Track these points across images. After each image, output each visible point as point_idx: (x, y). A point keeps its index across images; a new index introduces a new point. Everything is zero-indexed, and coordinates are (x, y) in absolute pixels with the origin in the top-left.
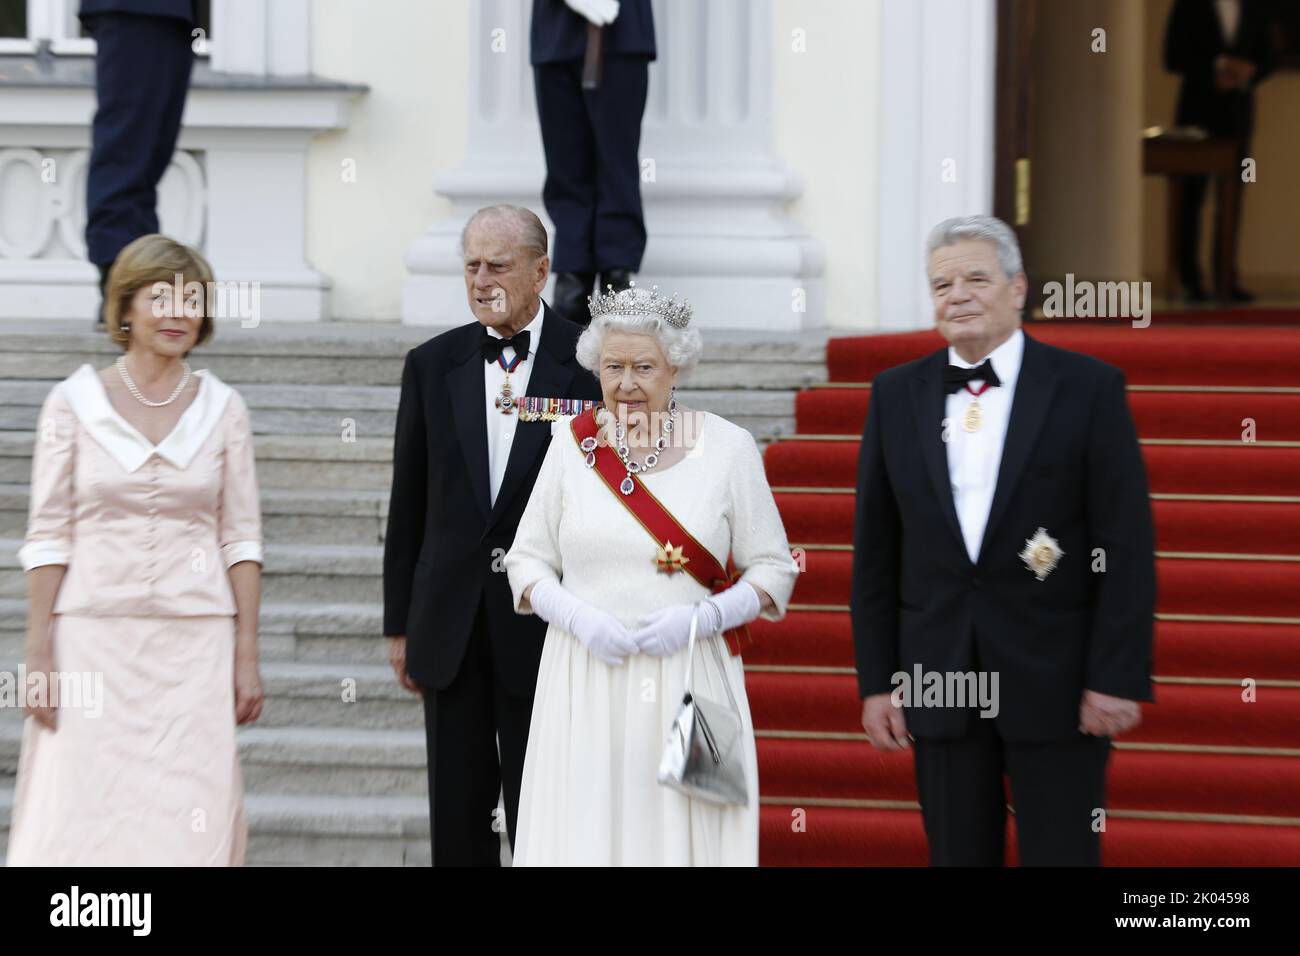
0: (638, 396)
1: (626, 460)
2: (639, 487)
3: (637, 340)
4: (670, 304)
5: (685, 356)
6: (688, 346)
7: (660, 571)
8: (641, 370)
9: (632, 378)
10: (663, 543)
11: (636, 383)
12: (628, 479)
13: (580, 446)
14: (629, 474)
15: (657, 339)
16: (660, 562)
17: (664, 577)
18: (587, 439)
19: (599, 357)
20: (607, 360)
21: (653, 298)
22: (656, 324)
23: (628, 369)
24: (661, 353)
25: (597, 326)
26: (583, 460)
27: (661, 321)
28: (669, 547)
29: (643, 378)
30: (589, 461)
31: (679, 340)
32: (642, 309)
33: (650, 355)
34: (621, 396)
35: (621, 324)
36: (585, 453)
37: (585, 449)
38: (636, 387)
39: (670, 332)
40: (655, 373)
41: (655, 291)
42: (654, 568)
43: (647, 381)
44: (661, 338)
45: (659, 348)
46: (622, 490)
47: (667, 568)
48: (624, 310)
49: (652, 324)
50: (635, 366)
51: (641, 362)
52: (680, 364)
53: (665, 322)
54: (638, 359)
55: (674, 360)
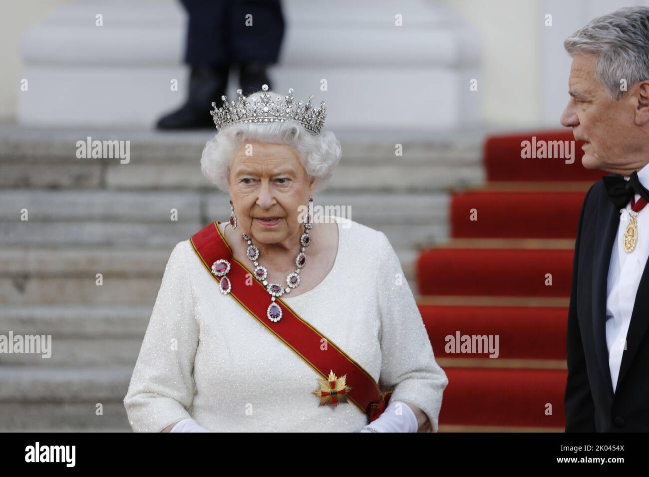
0: (277, 211)
1: (265, 283)
2: (288, 313)
3: (273, 150)
4: (307, 109)
5: (326, 165)
6: (328, 153)
7: (322, 404)
8: (279, 184)
9: (270, 192)
10: (326, 374)
11: (274, 198)
12: (274, 304)
13: (210, 270)
14: (273, 299)
15: (295, 147)
16: (324, 394)
17: (327, 409)
18: (218, 262)
19: (229, 170)
20: (241, 173)
21: (289, 102)
22: (293, 132)
23: (265, 183)
24: (300, 164)
25: (228, 135)
26: (217, 287)
27: (300, 128)
28: (332, 376)
29: (281, 191)
30: (224, 289)
31: (318, 148)
32: (277, 114)
33: (289, 166)
34: (258, 212)
35: (256, 133)
36: (218, 278)
37: (216, 273)
38: (275, 202)
39: (308, 139)
40: (296, 185)
41: (290, 96)
42: (315, 401)
43: (286, 196)
44: (300, 147)
45: (298, 158)
46: (270, 318)
47: (331, 399)
48: (256, 117)
49: (289, 132)
50: (276, 180)
51: (279, 174)
52: (320, 174)
53: (302, 127)
54: (276, 171)
55: (314, 170)
